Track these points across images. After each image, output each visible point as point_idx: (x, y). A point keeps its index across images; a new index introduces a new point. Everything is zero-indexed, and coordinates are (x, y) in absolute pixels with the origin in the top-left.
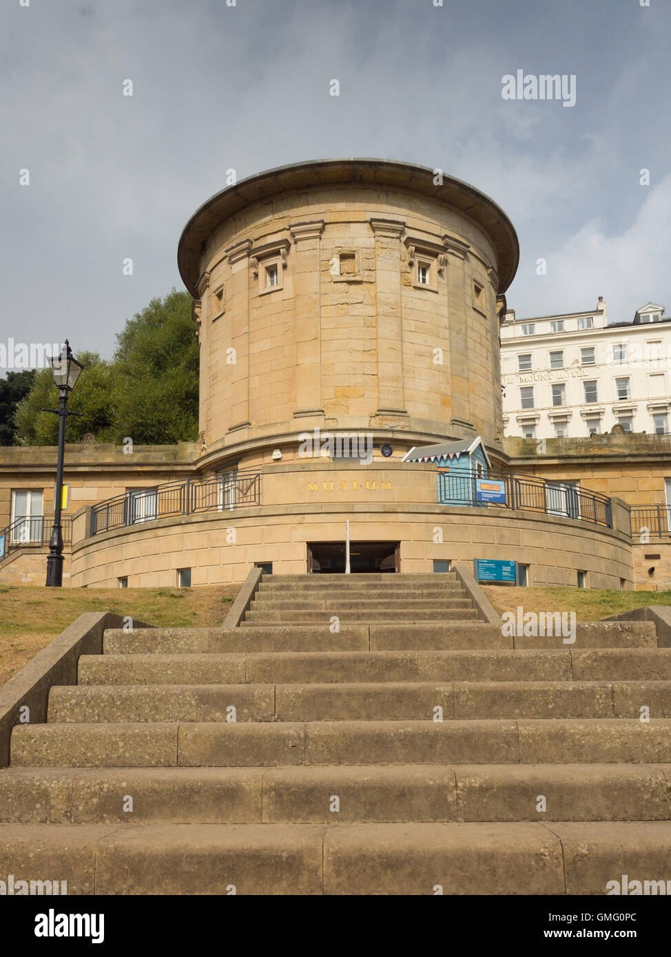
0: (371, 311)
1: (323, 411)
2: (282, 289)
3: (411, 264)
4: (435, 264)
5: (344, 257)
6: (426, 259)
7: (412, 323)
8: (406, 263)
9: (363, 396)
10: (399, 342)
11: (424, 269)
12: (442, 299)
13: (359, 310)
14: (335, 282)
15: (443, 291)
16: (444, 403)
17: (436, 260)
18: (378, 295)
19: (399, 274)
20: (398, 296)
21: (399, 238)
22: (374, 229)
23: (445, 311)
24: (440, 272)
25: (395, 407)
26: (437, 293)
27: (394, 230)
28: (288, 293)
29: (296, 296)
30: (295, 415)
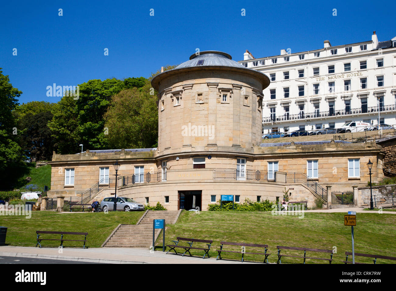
0: (206, 112)
1: (191, 145)
2: (180, 105)
3: (220, 96)
4: (229, 94)
5: (199, 95)
6: (225, 93)
7: (220, 115)
8: (219, 95)
9: (203, 140)
10: (215, 122)
11: (225, 96)
12: (231, 105)
13: (203, 112)
14: (196, 104)
15: (231, 102)
16: (230, 140)
17: (229, 93)
18: (209, 107)
19: (216, 99)
20: (215, 107)
21: (217, 88)
22: (208, 86)
23: (232, 109)
24: (230, 97)
25: (213, 143)
26: (229, 104)
27: (215, 85)
28: (182, 107)
29: (184, 108)
30: (183, 146)
